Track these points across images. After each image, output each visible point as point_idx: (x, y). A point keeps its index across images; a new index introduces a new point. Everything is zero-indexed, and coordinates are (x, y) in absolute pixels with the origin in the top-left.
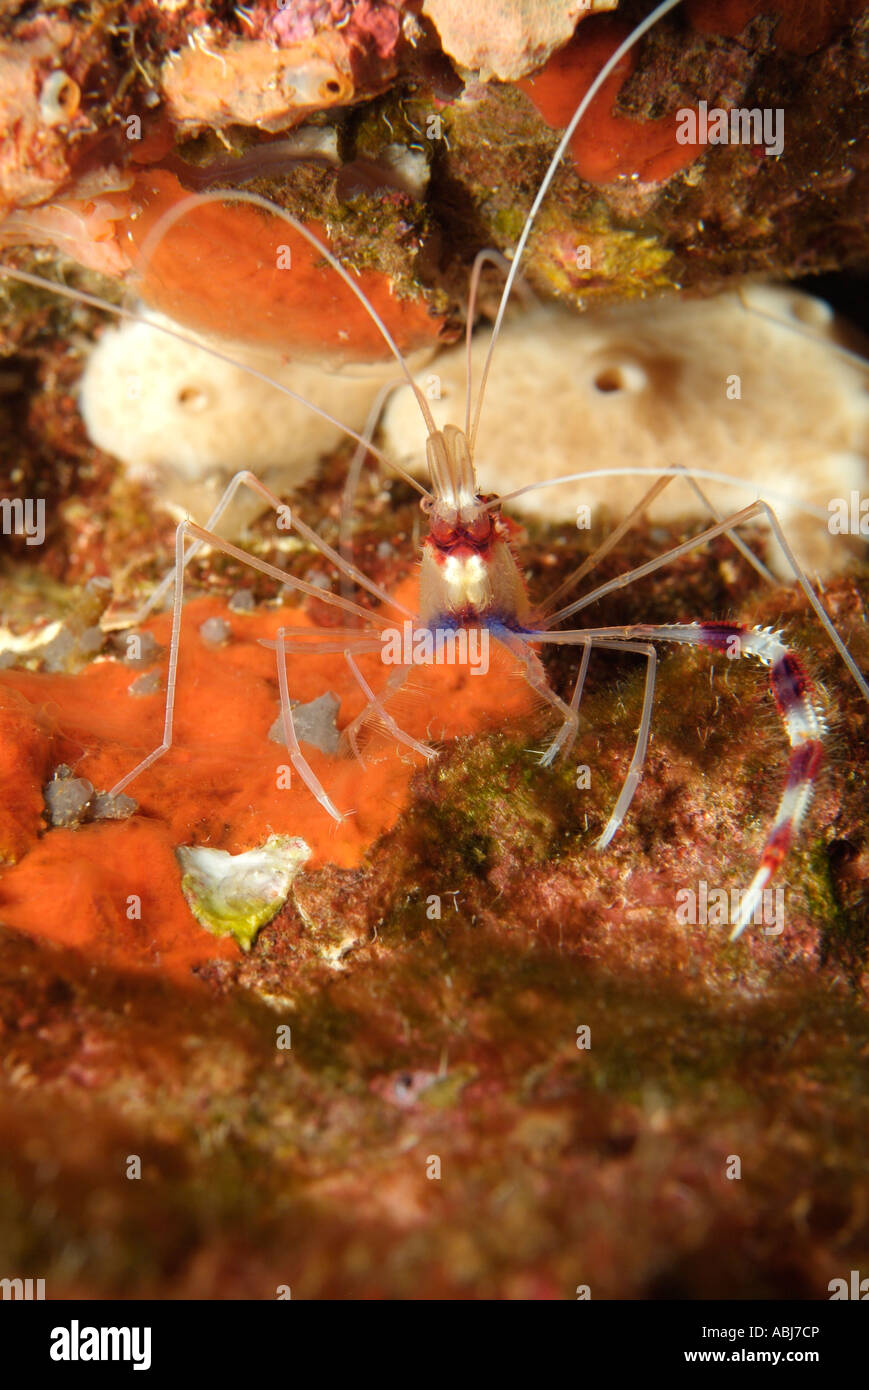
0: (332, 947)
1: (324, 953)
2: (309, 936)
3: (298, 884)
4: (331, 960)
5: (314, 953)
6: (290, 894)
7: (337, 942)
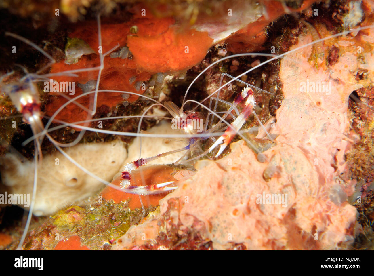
0: (48, 45)
1: (49, 43)
2: (55, 45)
3: (64, 55)
4: (46, 42)
5: (52, 42)
6: (64, 52)
7: (47, 47)
